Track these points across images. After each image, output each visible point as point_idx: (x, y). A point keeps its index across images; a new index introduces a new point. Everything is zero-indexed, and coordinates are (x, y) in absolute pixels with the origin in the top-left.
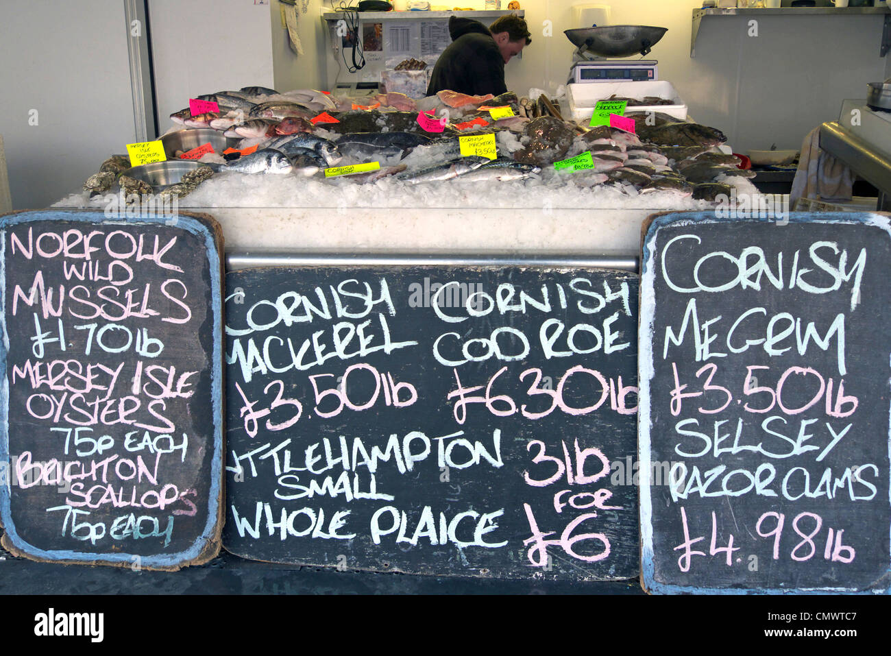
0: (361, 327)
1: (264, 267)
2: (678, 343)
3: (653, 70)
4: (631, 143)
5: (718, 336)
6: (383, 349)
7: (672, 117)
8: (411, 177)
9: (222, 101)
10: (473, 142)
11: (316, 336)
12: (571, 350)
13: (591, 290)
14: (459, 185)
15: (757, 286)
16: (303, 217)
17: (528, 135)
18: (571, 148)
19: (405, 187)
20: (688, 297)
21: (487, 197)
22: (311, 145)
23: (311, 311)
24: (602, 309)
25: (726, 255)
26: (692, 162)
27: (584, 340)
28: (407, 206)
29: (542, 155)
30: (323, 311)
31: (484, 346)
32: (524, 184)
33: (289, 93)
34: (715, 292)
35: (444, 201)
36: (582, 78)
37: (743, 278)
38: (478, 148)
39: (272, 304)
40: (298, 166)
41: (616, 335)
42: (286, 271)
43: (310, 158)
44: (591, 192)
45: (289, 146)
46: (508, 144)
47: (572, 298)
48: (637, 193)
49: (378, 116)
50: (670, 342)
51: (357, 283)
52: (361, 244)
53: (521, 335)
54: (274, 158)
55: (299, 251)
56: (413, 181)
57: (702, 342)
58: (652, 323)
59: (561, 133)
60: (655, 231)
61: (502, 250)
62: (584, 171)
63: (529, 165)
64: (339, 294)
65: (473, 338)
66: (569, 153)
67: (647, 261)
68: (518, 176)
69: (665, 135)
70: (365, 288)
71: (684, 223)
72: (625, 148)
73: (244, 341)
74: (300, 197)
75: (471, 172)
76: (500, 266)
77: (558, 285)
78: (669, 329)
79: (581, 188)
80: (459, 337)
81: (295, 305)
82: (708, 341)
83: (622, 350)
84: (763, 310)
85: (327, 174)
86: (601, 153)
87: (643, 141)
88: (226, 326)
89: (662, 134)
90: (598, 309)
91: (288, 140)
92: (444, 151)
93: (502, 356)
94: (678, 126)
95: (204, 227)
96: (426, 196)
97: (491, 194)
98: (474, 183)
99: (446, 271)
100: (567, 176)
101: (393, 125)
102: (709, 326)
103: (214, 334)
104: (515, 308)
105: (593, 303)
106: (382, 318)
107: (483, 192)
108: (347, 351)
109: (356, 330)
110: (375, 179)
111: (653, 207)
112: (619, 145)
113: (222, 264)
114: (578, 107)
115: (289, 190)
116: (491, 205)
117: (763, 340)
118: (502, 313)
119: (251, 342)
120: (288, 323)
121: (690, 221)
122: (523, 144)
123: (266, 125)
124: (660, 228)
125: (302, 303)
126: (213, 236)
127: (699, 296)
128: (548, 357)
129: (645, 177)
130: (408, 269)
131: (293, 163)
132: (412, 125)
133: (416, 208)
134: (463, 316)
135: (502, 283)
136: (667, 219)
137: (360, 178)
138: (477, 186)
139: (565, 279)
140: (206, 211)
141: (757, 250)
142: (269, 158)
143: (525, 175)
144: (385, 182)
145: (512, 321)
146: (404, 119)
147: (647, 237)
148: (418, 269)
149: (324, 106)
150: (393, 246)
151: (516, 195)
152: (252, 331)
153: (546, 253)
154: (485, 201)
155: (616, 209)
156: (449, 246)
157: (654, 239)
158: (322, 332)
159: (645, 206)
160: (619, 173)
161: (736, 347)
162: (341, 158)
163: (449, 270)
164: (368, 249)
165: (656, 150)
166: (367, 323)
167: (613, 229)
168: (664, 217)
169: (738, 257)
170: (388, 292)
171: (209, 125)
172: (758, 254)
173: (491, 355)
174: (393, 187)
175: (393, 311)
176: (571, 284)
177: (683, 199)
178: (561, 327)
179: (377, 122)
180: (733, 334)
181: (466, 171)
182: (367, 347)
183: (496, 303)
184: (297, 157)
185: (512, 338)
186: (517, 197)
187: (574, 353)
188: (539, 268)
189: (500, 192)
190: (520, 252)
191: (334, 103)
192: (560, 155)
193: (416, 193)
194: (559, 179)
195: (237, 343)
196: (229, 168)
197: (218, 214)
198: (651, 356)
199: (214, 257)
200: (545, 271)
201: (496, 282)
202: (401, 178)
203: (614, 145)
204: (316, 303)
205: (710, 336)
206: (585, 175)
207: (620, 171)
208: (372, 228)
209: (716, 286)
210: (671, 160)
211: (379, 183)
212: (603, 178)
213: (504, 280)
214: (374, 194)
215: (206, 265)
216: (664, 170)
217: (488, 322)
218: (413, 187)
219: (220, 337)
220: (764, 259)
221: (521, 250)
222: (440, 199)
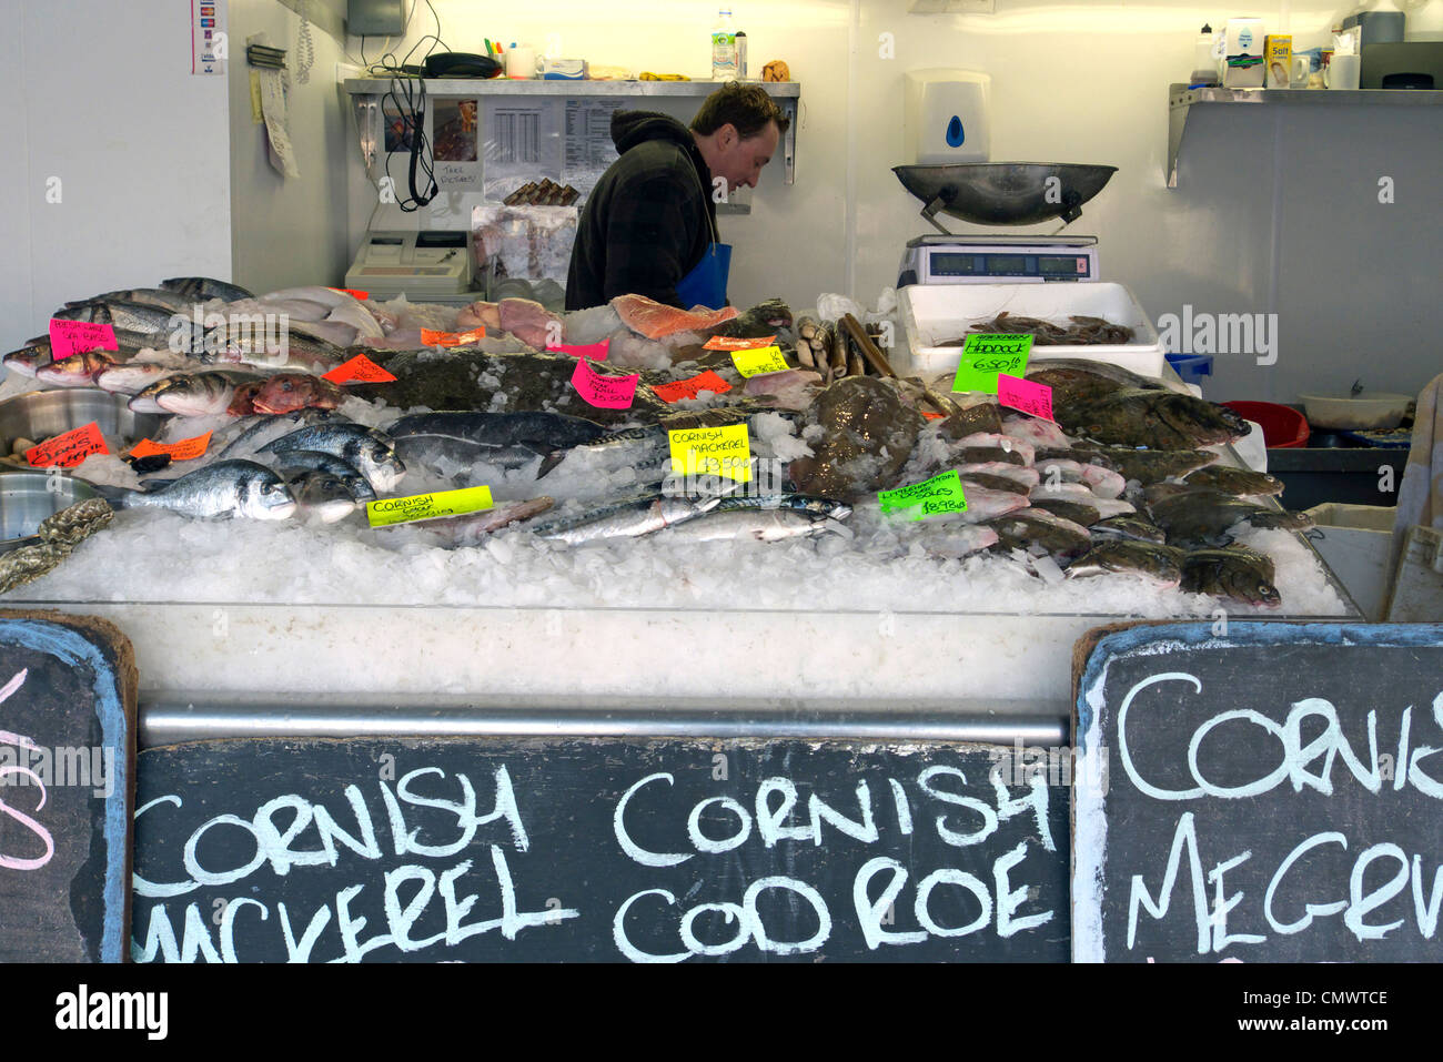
0: (448, 878)
1: (228, 738)
2: (1159, 913)
3: (1087, 257)
4: (1046, 443)
5: (1245, 896)
6: (499, 929)
7: (1130, 374)
8: (563, 530)
9: (122, 319)
10: (700, 442)
11: (344, 898)
12: (923, 929)
13: (965, 792)
14: (671, 550)
15: (1324, 785)
16: (321, 625)
17: (820, 422)
18: (913, 453)
19: (550, 556)
20: (1178, 808)
21: (734, 581)
22: (335, 446)
23: (336, 841)
24: (991, 836)
25: (1256, 717)
26: (1179, 488)
27: (953, 904)
28: (556, 602)
29: (851, 468)
30: (361, 840)
31: (729, 919)
32: (815, 550)
33: (274, 296)
34: (1234, 799)
35: (639, 590)
36: (934, 272)
37: (1294, 767)
38: (710, 454)
39: (244, 824)
40: (309, 498)
41: (1022, 894)
42: (278, 748)
43: (334, 481)
44: (961, 572)
45: (283, 447)
46: (776, 443)
47: (925, 810)
48: (1061, 574)
49: (483, 364)
50: (1142, 910)
51: (443, 775)
52: (452, 685)
53: (813, 896)
54: (255, 487)
55: (309, 700)
56: (569, 538)
57: (1211, 910)
58: (1101, 869)
59: (891, 418)
60: (1102, 664)
61: (768, 700)
62: (946, 516)
63: (826, 501)
64: (401, 802)
65: (705, 903)
66: (911, 465)
67: (1086, 730)
68: (802, 528)
69: (1117, 419)
70: (460, 787)
71: (1164, 648)
72: (1032, 455)
73: (176, 909)
74: (314, 578)
75: (697, 517)
76: (763, 737)
77: (893, 781)
78: (1137, 880)
79: (939, 559)
80: (671, 899)
81: (298, 826)
82: (1223, 907)
83: (1035, 929)
84: (1340, 837)
85: (372, 514)
86: (978, 468)
87: (1070, 431)
88: (134, 875)
89: (1110, 418)
90: (982, 836)
91: (280, 430)
92: (633, 460)
93: (770, 942)
94: (1144, 399)
95: (94, 650)
96: (598, 580)
97: (742, 573)
98: (704, 546)
99: (644, 750)
100: (909, 528)
101: (516, 389)
102: (1226, 875)
103: (106, 895)
104: (799, 834)
105: (972, 821)
106: (498, 857)
107: (726, 568)
108: (416, 932)
109: (436, 884)
110: (483, 533)
111: (1099, 610)
112: (1019, 449)
113: (130, 733)
114: (927, 345)
115: (289, 559)
116: (743, 603)
117: (1343, 903)
118: (768, 846)
119: (192, 911)
120: (281, 868)
121: (1177, 643)
122: (809, 445)
123: (227, 387)
124: (1113, 658)
125: (313, 822)
126: (114, 670)
127: (1201, 807)
128: (873, 945)
129: (1077, 536)
130: (557, 744)
131: (296, 493)
132: (561, 389)
133: (576, 608)
134: (682, 852)
135: (767, 776)
136: (1127, 639)
137: (449, 532)
138: (713, 554)
139: (907, 768)
140: (98, 610)
141: (1324, 707)
142: (243, 485)
143: (816, 526)
144: (506, 542)
145: (791, 864)
146: (543, 374)
147: (1084, 679)
148: (581, 745)
149: (355, 332)
150: (525, 690)
151: (796, 577)
152: (195, 886)
153: (866, 707)
154: (730, 593)
155: (1017, 615)
156: (650, 690)
157: (1101, 682)
158: (358, 889)
159: (1078, 608)
160: (1020, 527)
161: (1286, 919)
162: (404, 473)
163: (651, 747)
164: (468, 695)
165: (1098, 460)
166: (462, 869)
167: (1013, 656)
168: (1120, 634)
169: (1282, 721)
170: (513, 796)
171: (96, 381)
172: (1325, 715)
173: (745, 941)
174: (525, 554)
175: (523, 841)
176: (922, 780)
177: (1161, 593)
178: (901, 876)
179: (479, 380)
180: (1276, 891)
181: (686, 514)
182: (464, 922)
183: (755, 823)
184: (303, 477)
185: (792, 901)
186: (801, 581)
187: (930, 935)
188: (851, 742)
189: (764, 570)
190: (809, 706)
191: (379, 320)
192: (891, 471)
193: (577, 569)
194: (891, 537)
195: (159, 916)
196: (148, 501)
197: (126, 617)
198: (1101, 943)
199: (113, 715)
200: (864, 750)
201: (754, 773)
202: (543, 531)
203: (1008, 450)
204: (348, 821)
205: (1228, 896)
206: (947, 527)
207: (1022, 519)
208: (476, 650)
209: (1237, 785)
210: (1133, 482)
211: (493, 546)
212: (987, 537)
213: (774, 770)
214: (483, 572)
215: (95, 733)
216: (1115, 512)
217: (738, 864)
218: (570, 551)
219: (122, 901)
220: (1338, 726)
221: (809, 699)
222: (631, 586)
